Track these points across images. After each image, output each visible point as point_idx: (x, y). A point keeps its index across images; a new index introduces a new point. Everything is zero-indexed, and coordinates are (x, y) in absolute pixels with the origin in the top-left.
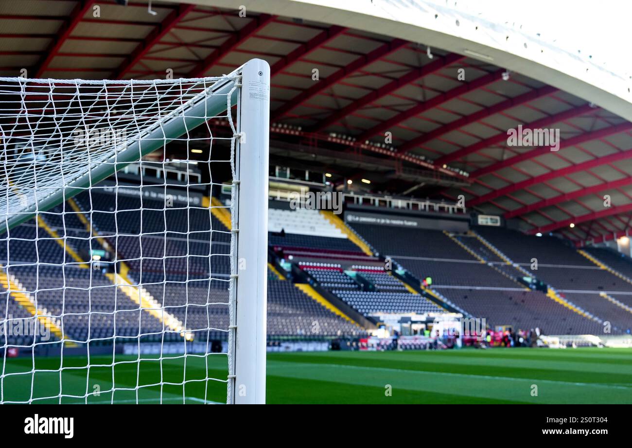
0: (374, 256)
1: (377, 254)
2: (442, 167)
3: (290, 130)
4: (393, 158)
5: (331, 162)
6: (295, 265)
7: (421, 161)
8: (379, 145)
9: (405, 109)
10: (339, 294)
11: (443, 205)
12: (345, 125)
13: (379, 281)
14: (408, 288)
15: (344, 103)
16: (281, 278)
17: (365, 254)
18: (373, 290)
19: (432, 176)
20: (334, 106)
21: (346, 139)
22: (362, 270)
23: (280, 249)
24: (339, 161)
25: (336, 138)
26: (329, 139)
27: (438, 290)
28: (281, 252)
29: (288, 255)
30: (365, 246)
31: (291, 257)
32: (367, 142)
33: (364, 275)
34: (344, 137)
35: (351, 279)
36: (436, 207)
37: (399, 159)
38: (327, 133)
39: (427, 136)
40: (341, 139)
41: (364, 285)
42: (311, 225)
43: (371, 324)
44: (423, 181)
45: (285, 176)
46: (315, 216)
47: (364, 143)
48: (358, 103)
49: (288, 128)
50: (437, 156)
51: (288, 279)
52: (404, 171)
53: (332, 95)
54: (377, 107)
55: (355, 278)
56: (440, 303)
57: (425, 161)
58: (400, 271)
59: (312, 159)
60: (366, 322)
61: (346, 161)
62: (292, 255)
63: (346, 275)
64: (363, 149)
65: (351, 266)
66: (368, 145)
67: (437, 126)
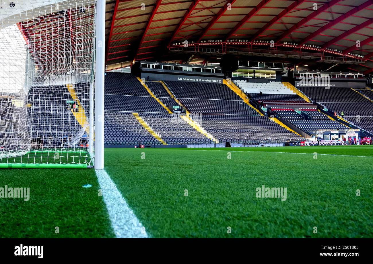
0: (311, 102)
1: (313, 102)
2: (348, 54)
3: (263, 43)
4: (319, 52)
5: (286, 57)
6: (269, 109)
7: (335, 52)
8: (311, 46)
9: (323, 25)
10: (292, 122)
11: (350, 74)
12: (291, 37)
13: (313, 115)
14: (330, 117)
15: (289, 26)
16: (262, 115)
17: (306, 102)
18: (310, 119)
19: (342, 59)
20: (285, 29)
21: (293, 45)
22: (304, 110)
23: (261, 101)
24: (289, 56)
25: (287, 44)
26: (284, 45)
27: (346, 118)
28: (262, 103)
29: (265, 104)
30: (306, 98)
31: (267, 105)
32: (304, 45)
33: (305, 112)
34: (292, 44)
35: (298, 114)
36: (346, 75)
37: (322, 52)
38: (283, 42)
39: (337, 39)
40: (290, 45)
41: (305, 117)
42: (277, 89)
43: (308, 135)
44: (337, 62)
45: (263, 66)
46: (280, 85)
47: (302, 46)
48: (297, 26)
49: (262, 42)
50: (344, 49)
51: (265, 115)
52: (326, 58)
53: (282, 23)
54: (307, 26)
55: (301, 114)
56: (348, 124)
57: (337, 52)
58: (326, 109)
59: (275, 57)
60: (306, 134)
61: (293, 56)
62: (267, 104)
63: (296, 113)
64: (302, 49)
65: (299, 108)
66: (305, 46)
67: (343, 32)
